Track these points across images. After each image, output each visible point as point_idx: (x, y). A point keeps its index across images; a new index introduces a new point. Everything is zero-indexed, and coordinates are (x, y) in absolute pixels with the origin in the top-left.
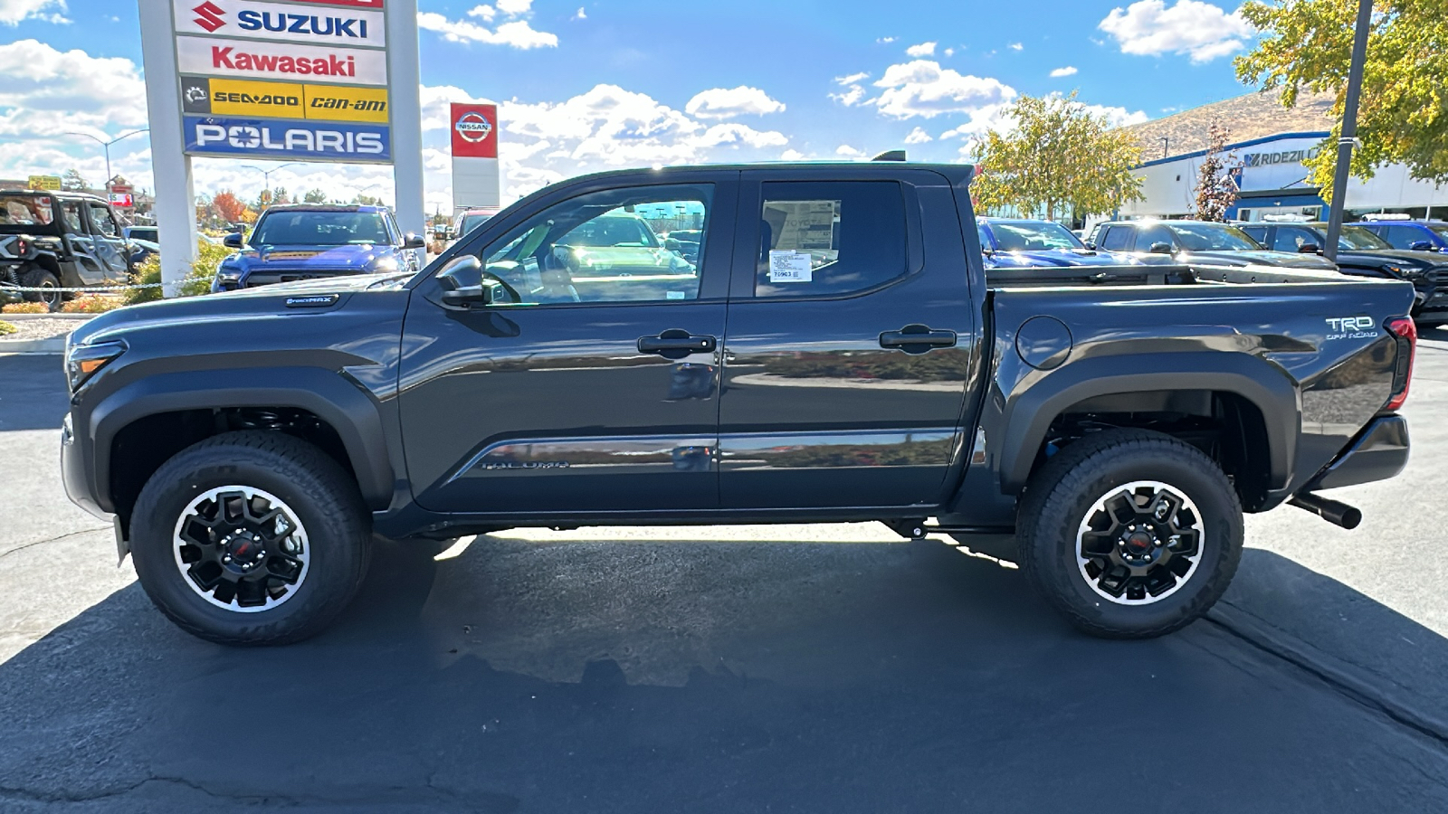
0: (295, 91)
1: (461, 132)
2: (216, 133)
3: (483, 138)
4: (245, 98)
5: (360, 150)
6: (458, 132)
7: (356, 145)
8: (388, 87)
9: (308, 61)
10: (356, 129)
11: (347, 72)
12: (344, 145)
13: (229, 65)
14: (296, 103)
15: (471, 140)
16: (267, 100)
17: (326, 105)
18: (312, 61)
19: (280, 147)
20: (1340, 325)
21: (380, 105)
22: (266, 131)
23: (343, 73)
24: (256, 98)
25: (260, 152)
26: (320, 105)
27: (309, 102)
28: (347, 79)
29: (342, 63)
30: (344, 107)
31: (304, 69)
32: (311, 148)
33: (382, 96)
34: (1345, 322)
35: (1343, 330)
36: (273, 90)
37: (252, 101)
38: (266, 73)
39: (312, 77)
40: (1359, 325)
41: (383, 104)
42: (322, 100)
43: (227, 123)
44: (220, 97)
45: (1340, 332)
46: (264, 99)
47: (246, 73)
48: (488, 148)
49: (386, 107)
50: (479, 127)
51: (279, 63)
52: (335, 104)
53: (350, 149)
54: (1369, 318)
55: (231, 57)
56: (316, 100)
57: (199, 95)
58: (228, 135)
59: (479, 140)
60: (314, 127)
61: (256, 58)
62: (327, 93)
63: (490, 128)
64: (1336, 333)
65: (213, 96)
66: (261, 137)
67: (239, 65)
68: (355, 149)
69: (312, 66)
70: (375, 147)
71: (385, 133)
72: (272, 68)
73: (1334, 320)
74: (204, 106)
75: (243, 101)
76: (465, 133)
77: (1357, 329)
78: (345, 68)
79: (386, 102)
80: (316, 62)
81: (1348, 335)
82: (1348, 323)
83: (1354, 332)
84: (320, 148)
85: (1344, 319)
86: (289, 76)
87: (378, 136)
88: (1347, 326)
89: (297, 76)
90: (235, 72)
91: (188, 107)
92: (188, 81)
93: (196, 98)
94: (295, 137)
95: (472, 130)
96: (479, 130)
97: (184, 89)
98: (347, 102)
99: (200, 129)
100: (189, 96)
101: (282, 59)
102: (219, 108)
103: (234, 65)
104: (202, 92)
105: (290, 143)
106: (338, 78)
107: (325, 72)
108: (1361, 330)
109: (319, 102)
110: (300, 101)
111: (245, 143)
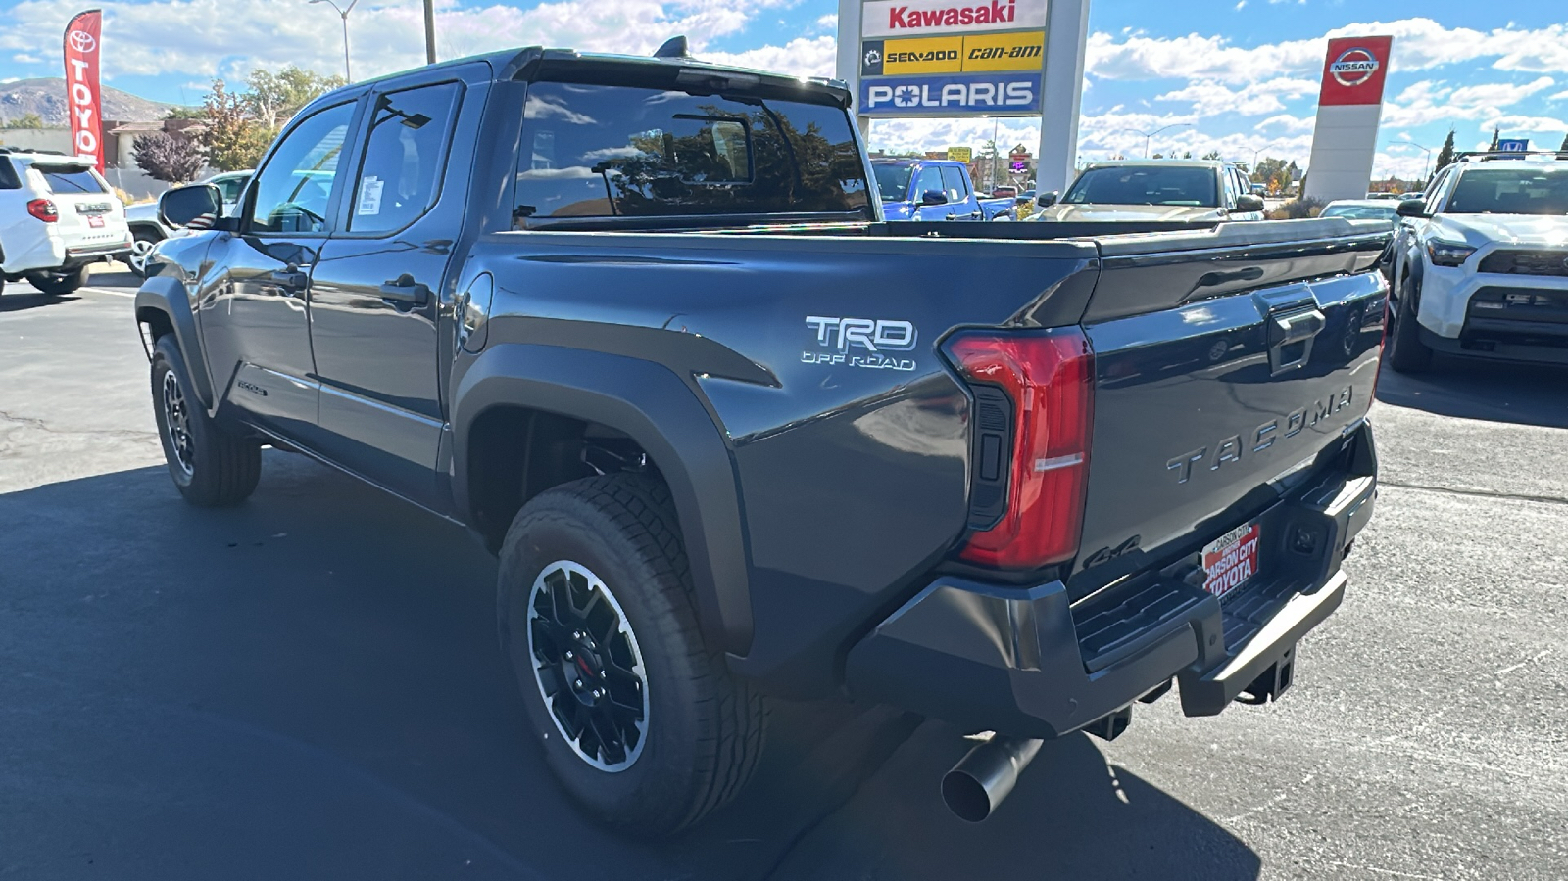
0: (954, 44)
1: (1336, 75)
2: (884, 94)
3: (1365, 78)
4: (912, 56)
5: (1009, 102)
6: (1332, 75)
7: (1006, 96)
8: (1047, 29)
9: (971, 10)
10: (1009, 78)
11: (1006, 17)
12: (995, 98)
13: (902, 25)
14: (955, 57)
15: (1348, 84)
16: (932, 56)
17: (982, 57)
18: (975, 10)
19: (936, 103)
20: (834, 334)
21: (1035, 50)
22: (926, 88)
23: (1002, 19)
24: (921, 55)
25: (920, 111)
26: (977, 57)
27: (967, 53)
28: (1007, 25)
29: (1003, 8)
30: (1000, 56)
31: (966, 20)
32: (963, 103)
33: (1038, 39)
34: (847, 326)
35: (840, 346)
36: (936, 45)
37: (917, 59)
38: (933, 29)
39: (974, 27)
40: (878, 339)
41: (1039, 48)
42: (979, 50)
43: (893, 83)
44: (892, 58)
45: (832, 349)
46: (927, 55)
47: (916, 31)
48: (1371, 93)
49: (1041, 52)
50: (1362, 66)
51: (945, 17)
52: (990, 53)
53: (1000, 102)
54: (908, 325)
55: (905, 17)
56: (974, 51)
57: (875, 57)
58: (893, 95)
59: (1359, 82)
60: (967, 80)
61: (925, 13)
62: (985, 43)
63: (1376, 66)
64: (825, 350)
65: (886, 58)
66: (921, 97)
67: (911, 25)
68: (1004, 101)
69: (974, 15)
70: (1024, 97)
71: (1036, 80)
72: (938, 24)
73: (822, 321)
74: (878, 68)
75: (910, 59)
76: (1342, 75)
77: (872, 348)
78: (1005, 13)
79: (1042, 46)
80: (978, 10)
81: (848, 359)
82: (855, 330)
83: (864, 352)
84: (972, 103)
85: (847, 321)
86: (954, 28)
87: (1029, 84)
88: (850, 337)
89: (960, 28)
90: (908, 31)
91: (866, 70)
92: (869, 45)
93: (873, 61)
94: (951, 92)
95: (1351, 70)
96: (1362, 70)
97: (865, 51)
98: (1003, 49)
99: (873, 90)
100: (867, 60)
101: (948, 12)
102: (890, 69)
103: (906, 23)
104: (878, 55)
105: (945, 98)
106: (998, 25)
107: (986, 21)
108: (880, 352)
109: (976, 53)
110: (959, 55)
111: (907, 103)
